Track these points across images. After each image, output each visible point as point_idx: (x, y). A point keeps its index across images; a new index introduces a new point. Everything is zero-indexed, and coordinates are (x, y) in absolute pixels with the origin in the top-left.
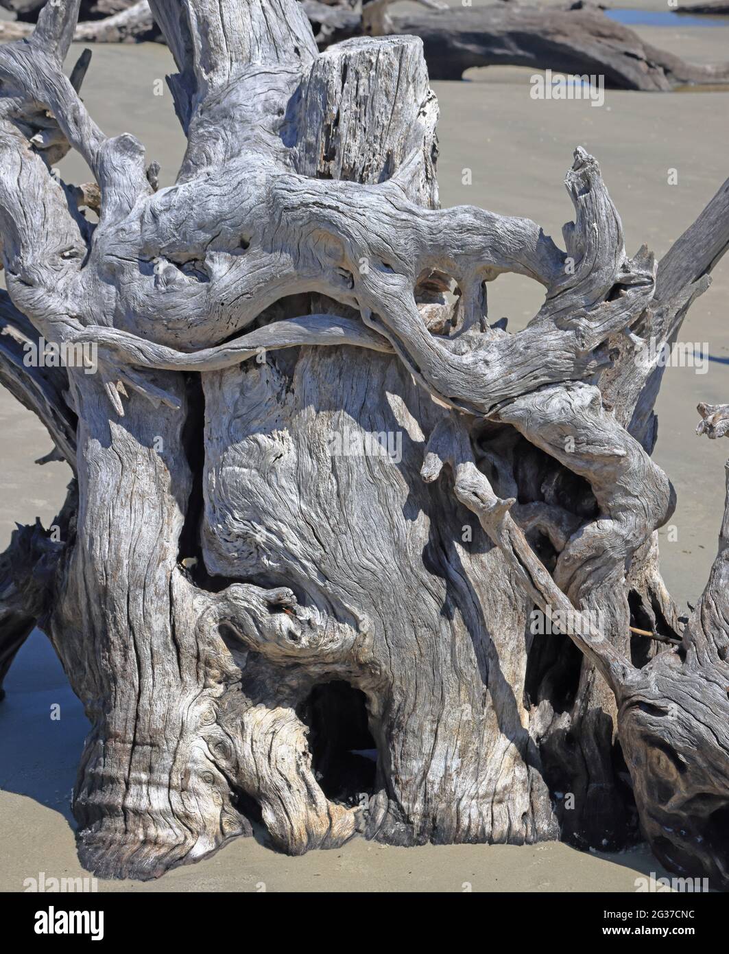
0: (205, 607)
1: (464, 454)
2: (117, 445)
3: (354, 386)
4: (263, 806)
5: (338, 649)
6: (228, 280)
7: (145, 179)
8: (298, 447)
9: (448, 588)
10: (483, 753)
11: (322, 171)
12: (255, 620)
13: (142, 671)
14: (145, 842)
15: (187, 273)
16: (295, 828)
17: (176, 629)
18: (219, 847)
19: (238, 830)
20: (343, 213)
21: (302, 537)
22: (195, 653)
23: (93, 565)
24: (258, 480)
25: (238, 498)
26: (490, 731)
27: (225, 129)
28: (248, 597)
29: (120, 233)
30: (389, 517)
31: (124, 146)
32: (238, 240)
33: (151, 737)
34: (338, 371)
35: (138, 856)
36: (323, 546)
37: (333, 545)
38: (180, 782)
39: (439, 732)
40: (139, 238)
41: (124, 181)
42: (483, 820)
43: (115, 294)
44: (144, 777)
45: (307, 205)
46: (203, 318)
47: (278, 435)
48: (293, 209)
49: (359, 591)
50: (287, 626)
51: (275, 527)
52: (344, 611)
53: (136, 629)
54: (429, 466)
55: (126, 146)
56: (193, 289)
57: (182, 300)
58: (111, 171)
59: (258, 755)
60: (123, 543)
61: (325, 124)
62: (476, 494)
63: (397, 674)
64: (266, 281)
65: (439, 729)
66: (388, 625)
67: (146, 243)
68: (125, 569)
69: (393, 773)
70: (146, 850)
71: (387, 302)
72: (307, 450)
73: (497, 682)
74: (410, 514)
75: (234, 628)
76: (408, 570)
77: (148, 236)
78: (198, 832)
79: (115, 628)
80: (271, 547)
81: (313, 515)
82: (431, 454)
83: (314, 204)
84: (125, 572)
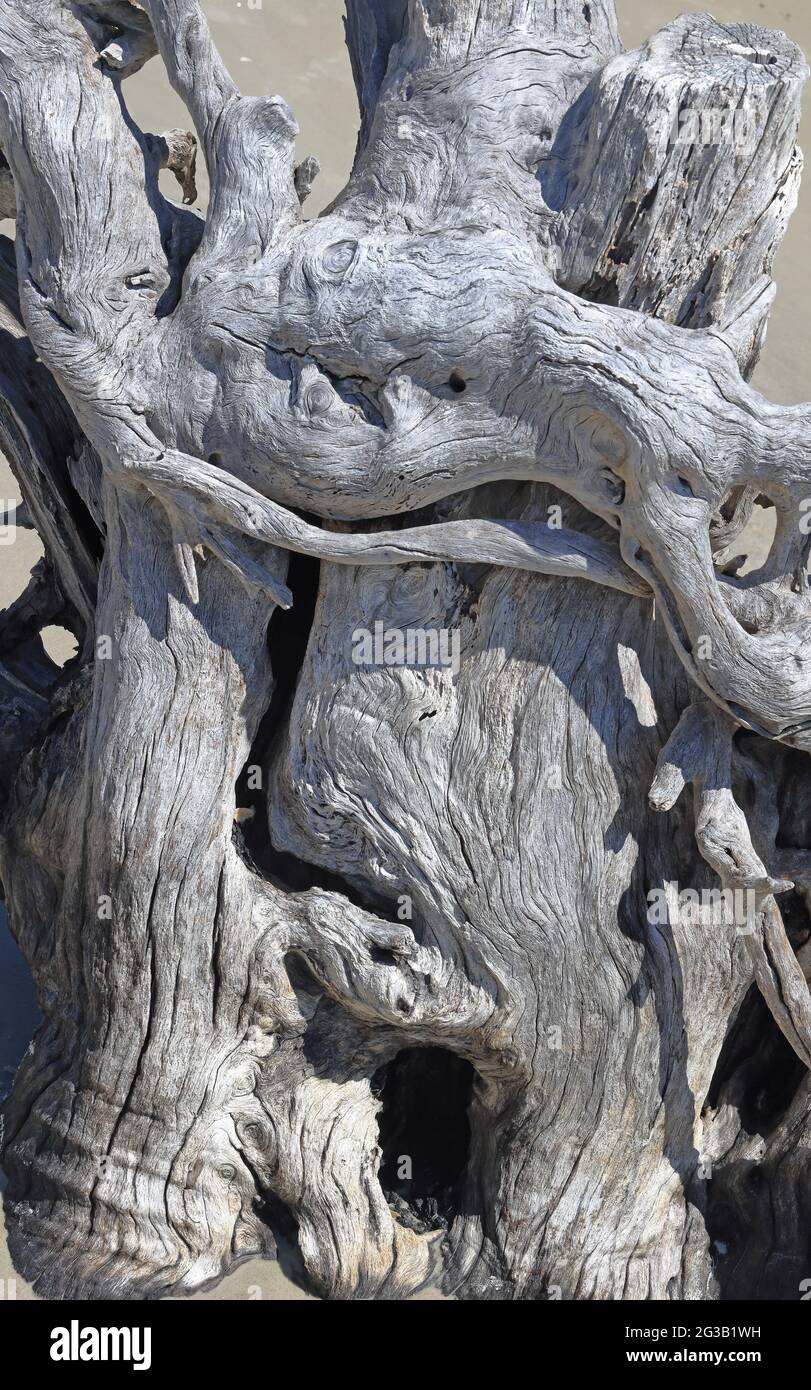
0: (270, 921)
1: (719, 775)
2: (176, 639)
3: (574, 635)
4: (300, 1222)
5: (461, 1025)
6: (418, 441)
7: (293, 186)
8: (463, 706)
9: (644, 962)
10: (633, 1189)
11: (602, 274)
12: (346, 963)
13: (157, 1006)
14: (118, 1254)
15: (347, 397)
16: (344, 1267)
17: (222, 952)
18: (225, 1271)
19: (254, 1246)
20: (642, 398)
21: (442, 848)
22: (243, 990)
23: (108, 827)
24: (390, 740)
25: (350, 758)
26: (650, 1157)
27: (446, 139)
28: (344, 929)
29: (242, 291)
30: (582, 844)
31: (267, 122)
32: (448, 376)
33: (155, 1107)
34: (553, 607)
35: (104, 1274)
36: (473, 871)
37: (488, 873)
38: (186, 1176)
39: (581, 1160)
40: (275, 311)
41: (259, 188)
42: (614, 1285)
43: (213, 390)
44: (132, 1158)
45: (583, 365)
46: (360, 487)
47: (435, 678)
48: (559, 363)
49: (513, 948)
50: (398, 991)
51: (402, 823)
52: (484, 970)
53: (160, 940)
54: (664, 786)
55: (270, 121)
56: (354, 432)
57: (333, 447)
58: (238, 162)
59: (309, 1154)
60: (162, 805)
61: (628, 200)
62: (729, 852)
63: (539, 1070)
64: (482, 460)
65: (583, 1156)
66: (545, 1004)
67: (287, 326)
68: (158, 847)
69: (500, 1202)
70: (118, 1266)
71: (670, 543)
72: (477, 715)
73: (675, 1092)
74: (613, 842)
75: (310, 964)
76: (593, 928)
77: (293, 315)
78: (199, 1251)
79: (125, 928)
80: (389, 849)
81: (466, 817)
82: (671, 767)
83: (596, 366)
84: (155, 851)
